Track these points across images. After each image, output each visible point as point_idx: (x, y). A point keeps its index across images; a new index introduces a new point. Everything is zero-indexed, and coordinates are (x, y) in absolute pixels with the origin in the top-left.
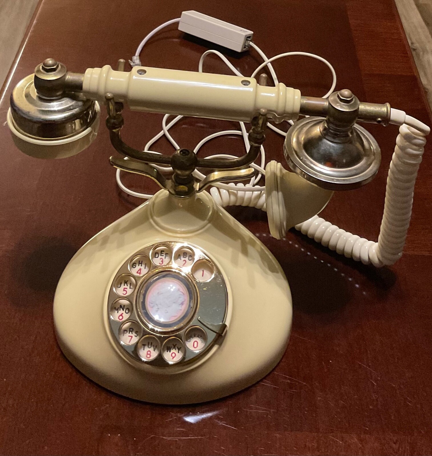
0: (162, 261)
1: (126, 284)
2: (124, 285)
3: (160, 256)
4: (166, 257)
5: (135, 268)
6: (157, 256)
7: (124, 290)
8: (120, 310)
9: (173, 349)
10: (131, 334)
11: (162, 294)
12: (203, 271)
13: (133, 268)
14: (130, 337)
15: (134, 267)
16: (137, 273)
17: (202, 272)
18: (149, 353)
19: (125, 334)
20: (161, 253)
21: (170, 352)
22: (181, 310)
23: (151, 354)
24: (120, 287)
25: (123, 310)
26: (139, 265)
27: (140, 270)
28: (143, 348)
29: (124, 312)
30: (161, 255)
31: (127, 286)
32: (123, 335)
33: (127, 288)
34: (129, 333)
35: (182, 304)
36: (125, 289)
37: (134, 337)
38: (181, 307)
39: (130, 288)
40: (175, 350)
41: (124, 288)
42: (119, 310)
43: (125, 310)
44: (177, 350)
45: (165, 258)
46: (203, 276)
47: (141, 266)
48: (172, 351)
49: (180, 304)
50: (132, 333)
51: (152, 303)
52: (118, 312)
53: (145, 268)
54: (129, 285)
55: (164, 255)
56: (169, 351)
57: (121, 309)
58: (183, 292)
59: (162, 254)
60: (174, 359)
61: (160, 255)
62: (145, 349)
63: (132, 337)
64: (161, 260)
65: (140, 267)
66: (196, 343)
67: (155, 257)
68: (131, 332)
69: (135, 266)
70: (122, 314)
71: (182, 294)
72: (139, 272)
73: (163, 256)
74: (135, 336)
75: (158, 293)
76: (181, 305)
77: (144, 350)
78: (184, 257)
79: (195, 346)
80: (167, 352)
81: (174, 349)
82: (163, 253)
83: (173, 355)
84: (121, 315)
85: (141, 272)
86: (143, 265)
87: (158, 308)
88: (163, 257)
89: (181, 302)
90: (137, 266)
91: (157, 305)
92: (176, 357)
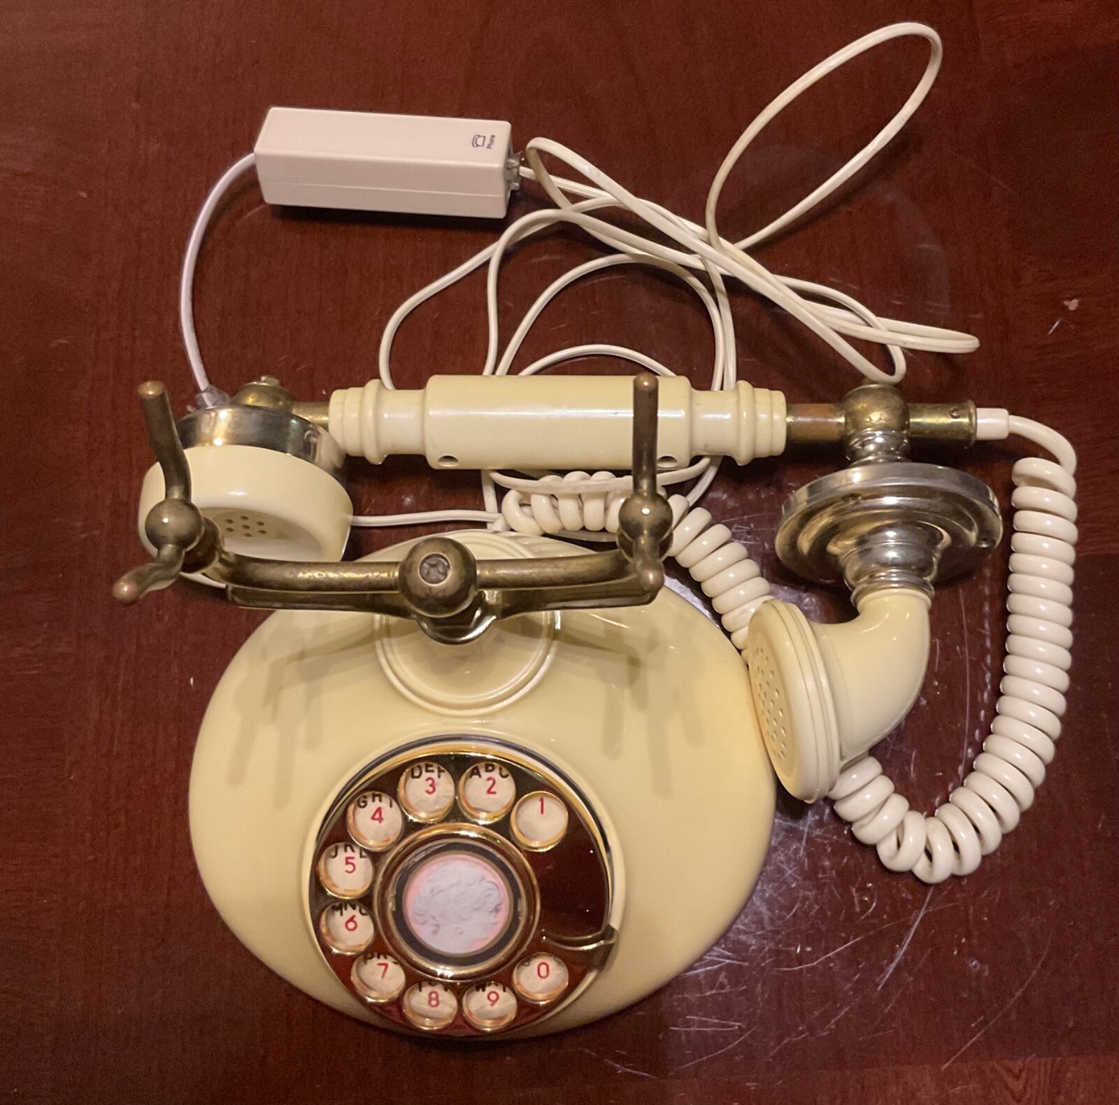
0: (433, 785)
1: (349, 848)
2: (346, 851)
3: (424, 772)
4: (442, 774)
5: (364, 807)
6: (417, 774)
7: (347, 863)
8: (346, 909)
9: (490, 985)
10: (382, 960)
11: (442, 891)
12: (542, 800)
13: (359, 809)
14: (383, 967)
15: (362, 804)
16: (373, 818)
17: (540, 803)
18: (434, 996)
19: (369, 961)
20: (427, 766)
21: (484, 990)
22: (495, 923)
23: (440, 999)
24: (335, 856)
25: (354, 908)
26: (374, 801)
27: (379, 810)
29: (356, 913)
30: (427, 771)
31: (353, 851)
32: (366, 963)
33: (353, 858)
34: (379, 958)
35: (497, 910)
36: (349, 861)
37: (391, 966)
38: (495, 917)
39: (361, 856)
40: (496, 986)
41: (347, 858)
42: (344, 909)
43: (358, 908)
44: (501, 987)
45: (439, 777)
46: (542, 812)
47: (380, 801)
48: (488, 989)
49: (491, 912)
50: (385, 958)
51: (420, 915)
52: (341, 914)
53: (391, 806)
54: (357, 850)
55: (436, 770)
56: (481, 990)
57: (349, 907)
58: (496, 882)
59: (430, 769)
60: (496, 1006)
61: (424, 770)
62: (423, 989)
63: (386, 965)
64: (430, 782)
65: (377, 804)
66: (543, 968)
67: (413, 777)
68: (382, 957)
69: (365, 802)
70: (354, 917)
71: (492, 886)
72: (377, 816)
73: (433, 771)
74: (394, 964)
75: (433, 890)
76: (493, 914)
77: (420, 990)
78: (487, 771)
79: (543, 973)
80: (478, 991)
81: (493, 985)
82: (431, 766)
83: (493, 997)
84: (352, 919)
85: (383, 816)
86: (383, 798)
87: (438, 926)
88: (434, 775)
89: (493, 906)
90: (369, 800)
91: (433, 918)
92: (498, 1001)
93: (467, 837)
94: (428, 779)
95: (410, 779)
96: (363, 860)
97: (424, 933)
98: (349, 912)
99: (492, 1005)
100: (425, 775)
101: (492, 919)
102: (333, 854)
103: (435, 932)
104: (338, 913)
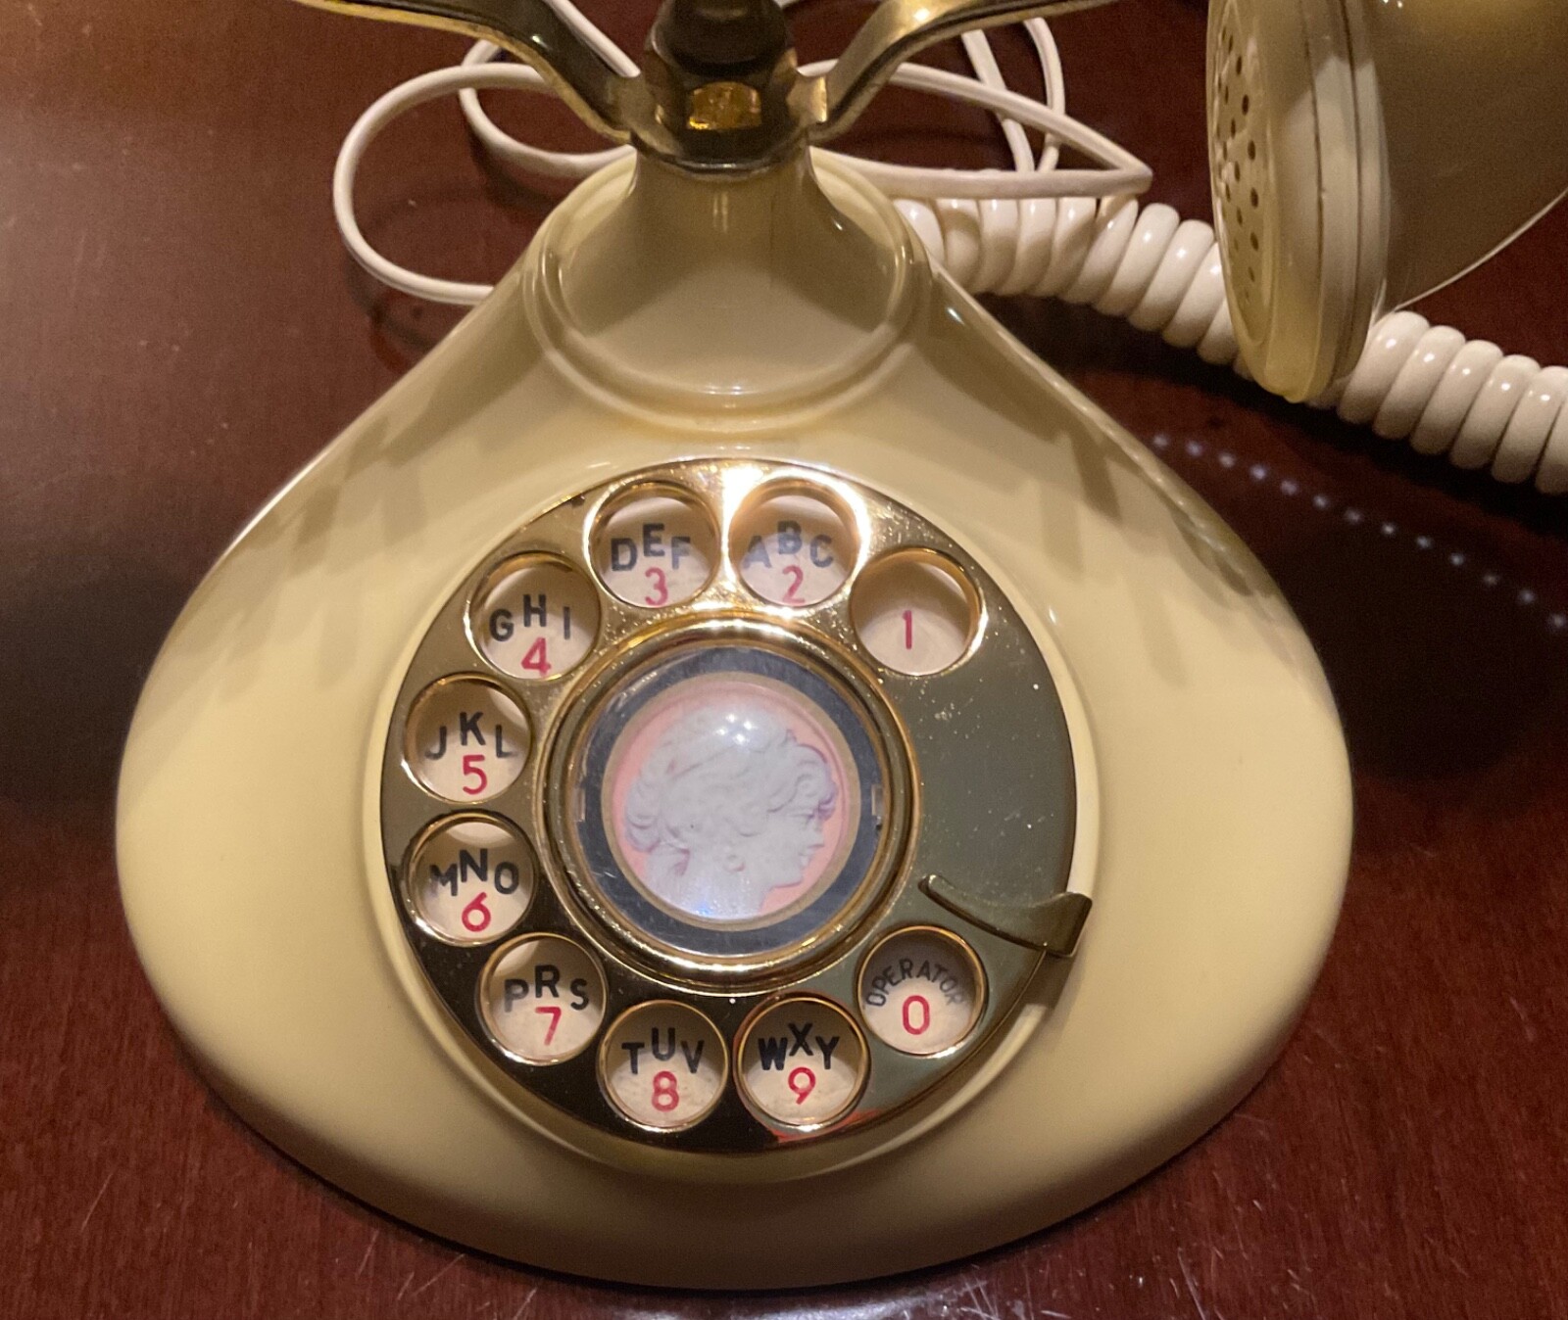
0: (661, 587)
1: (471, 735)
2: (464, 742)
3: (641, 557)
4: (683, 558)
5: (506, 637)
6: (624, 559)
7: (467, 770)
8: (464, 879)
9: (792, 1054)
10: (548, 1000)
12: (908, 616)
13: (493, 641)
14: (550, 1016)
15: (502, 632)
16: (527, 663)
17: (903, 624)
18: (665, 1083)
19: (515, 1002)
20: (649, 540)
21: (780, 1067)
23: (680, 1090)
24: (438, 756)
25: (483, 877)
26: (527, 623)
27: (541, 645)
28: (628, 1064)
29: (489, 887)
30: (647, 552)
31: (482, 742)
32: (509, 1009)
33: (480, 758)
34: (539, 994)
36: (472, 764)
37: (567, 1011)
38: (818, 830)
39: (500, 754)
40: (810, 1053)
41: (467, 759)
42: (459, 879)
43: (491, 875)
44: (819, 1055)
45: (675, 564)
46: (909, 645)
47: (543, 623)
48: (792, 1061)
50: (555, 994)
52: (454, 892)
53: (567, 635)
54: (490, 739)
55: (668, 551)
56: (773, 1065)
57: (471, 873)
59: (655, 547)
60: (811, 1099)
61: (641, 550)
62: (640, 1068)
63: (556, 1012)
64: (655, 577)
65: (536, 630)
66: (916, 1008)
67: (616, 567)
68: (546, 990)
69: (509, 628)
70: (483, 896)
71: (810, 754)
72: (536, 659)
73: (661, 554)
74: (575, 1006)
75: (672, 766)
77: (635, 1071)
78: (784, 550)
79: (916, 1021)
80: (766, 1067)
81: (801, 1051)
82: (658, 541)
83: (802, 1081)
84: (478, 904)
85: (549, 659)
86: (549, 617)
88: (664, 563)
89: (814, 802)
90: (518, 624)
94: (648, 573)
95: (610, 573)
96: (505, 760)
98: (471, 887)
100: (643, 563)
102: (436, 749)
104: (447, 890)
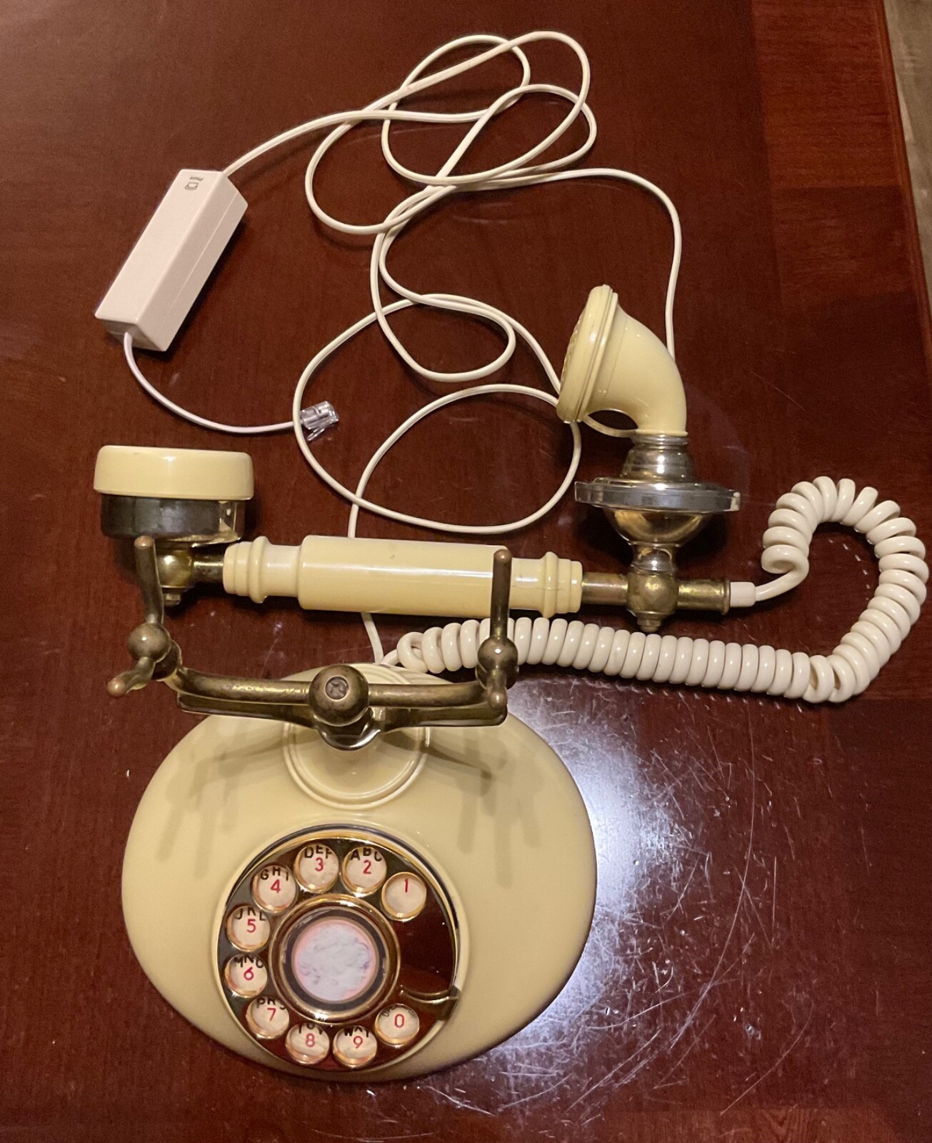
0: (321, 864)
1: (251, 912)
2: (249, 914)
3: (315, 853)
4: (329, 856)
5: (266, 879)
6: (309, 854)
7: (249, 924)
8: (245, 962)
9: (356, 1031)
10: (271, 1005)
11: (323, 949)
12: (406, 880)
13: (261, 880)
14: (272, 1011)
15: (265, 877)
16: (272, 888)
17: (405, 883)
18: (310, 1037)
19: (261, 1006)
20: (318, 848)
21: (351, 1035)
22: (364, 978)
23: (316, 1039)
24: (240, 918)
25: (252, 961)
26: (274, 874)
27: (277, 882)
28: (298, 1031)
29: (254, 965)
30: (317, 852)
31: (255, 914)
32: (258, 1007)
33: (254, 920)
34: (269, 1003)
35: (365, 967)
36: (251, 922)
37: (278, 1011)
38: (364, 972)
39: (261, 919)
40: (361, 1031)
41: (249, 920)
42: (244, 962)
43: (255, 961)
44: (365, 1032)
45: (327, 857)
46: (406, 891)
47: (279, 875)
48: (355, 1034)
49: (361, 968)
50: (274, 1003)
51: (304, 968)
52: (242, 966)
53: (287, 879)
54: (258, 914)
55: (325, 853)
56: (348, 1034)
57: (248, 960)
58: (366, 943)
59: (320, 850)
60: (361, 1048)
61: (315, 851)
62: (302, 1031)
63: (274, 1010)
64: (319, 861)
65: (276, 877)
66: (399, 1019)
67: (306, 856)
68: (271, 1002)
69: (267, 875)
70: (251, 968)
71: (364, 947)
72: (276, 887)
73: (322, 853)
74: (281, 1008)
76: (363, 970)
77: (300, 1032)
78: (365, 855)
79: (399, 1023)
80: (346, 1035)
81: (358, 1031)
82: (321, 848)
83: (358, 1041)
84: (249, 970)
85: (280, 887)
86: (281, 873)
87: (318, 977)
88: (323, 856)
89: (363, 963)
90: (270, 874)
91: (315, 970)
92: (362, 1044)
93: (346, 906)
94: (317, 859)
95: (304, 858)
96: (262, 922)
97: (307, 983)
98: (248, 964)
99: (357, 1048)
100: (316, 856)
101: (362, 974)
102: (239, 916)
103: (316, 982)
104: (239, 965)
